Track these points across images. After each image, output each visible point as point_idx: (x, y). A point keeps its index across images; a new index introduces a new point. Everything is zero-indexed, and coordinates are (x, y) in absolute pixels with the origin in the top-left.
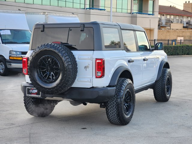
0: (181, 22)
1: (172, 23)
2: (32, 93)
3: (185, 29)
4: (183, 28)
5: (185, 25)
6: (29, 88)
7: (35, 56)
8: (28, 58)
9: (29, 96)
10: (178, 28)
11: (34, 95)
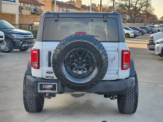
0: (30, 9)
1: (23, 9)
2: (45, 89)
3: (32, 14)
4: (31, 14)
5: (33, 12)
6: (42, 83)
7: (64, 49)
8: (39, 50)
9: (42, 92)
10: (27, 14)
11: (48, 91)
